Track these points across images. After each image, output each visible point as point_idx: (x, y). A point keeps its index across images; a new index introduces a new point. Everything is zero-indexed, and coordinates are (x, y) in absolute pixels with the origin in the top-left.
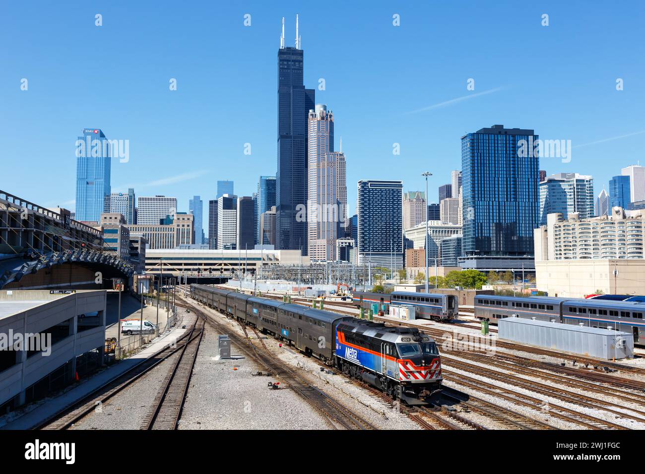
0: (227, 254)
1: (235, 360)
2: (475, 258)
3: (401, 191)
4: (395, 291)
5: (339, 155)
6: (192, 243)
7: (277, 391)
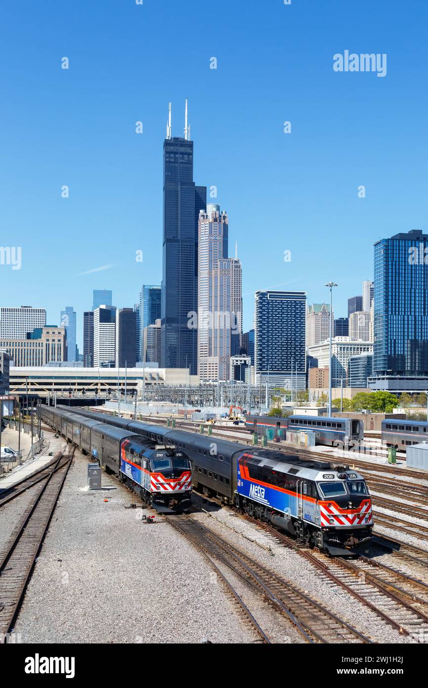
0: (104, 372)
1: (107, 491)
2: (387, 379)
3: (305, 303)
4: (294, 414)
5: (234, 262)
6: (64, 361)
7: (152, 525)
